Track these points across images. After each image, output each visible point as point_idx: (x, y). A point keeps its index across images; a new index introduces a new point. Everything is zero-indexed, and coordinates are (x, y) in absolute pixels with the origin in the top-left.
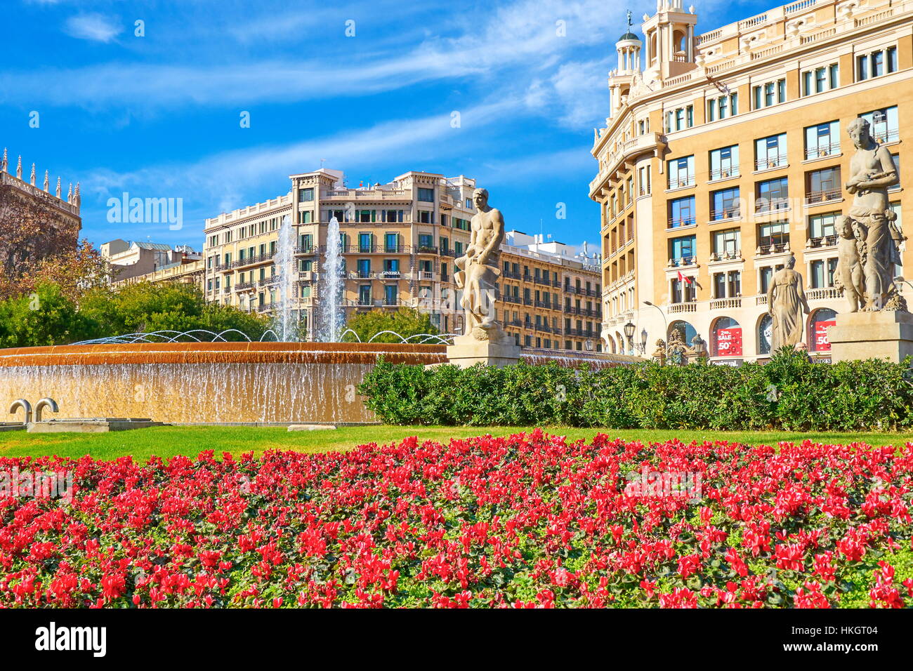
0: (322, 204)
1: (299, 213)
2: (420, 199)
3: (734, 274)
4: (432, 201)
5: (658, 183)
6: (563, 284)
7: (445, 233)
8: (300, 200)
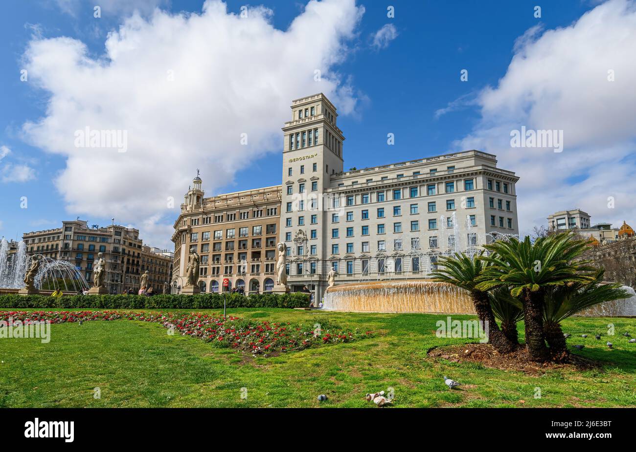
0: (75, 233)
1: (65, 235)
2: (115, 235)
3: (206, 269)
4: (120, 236)
5: (188, 240)
6: (170, 266)
7: (124, 247)
8: (66, 231)
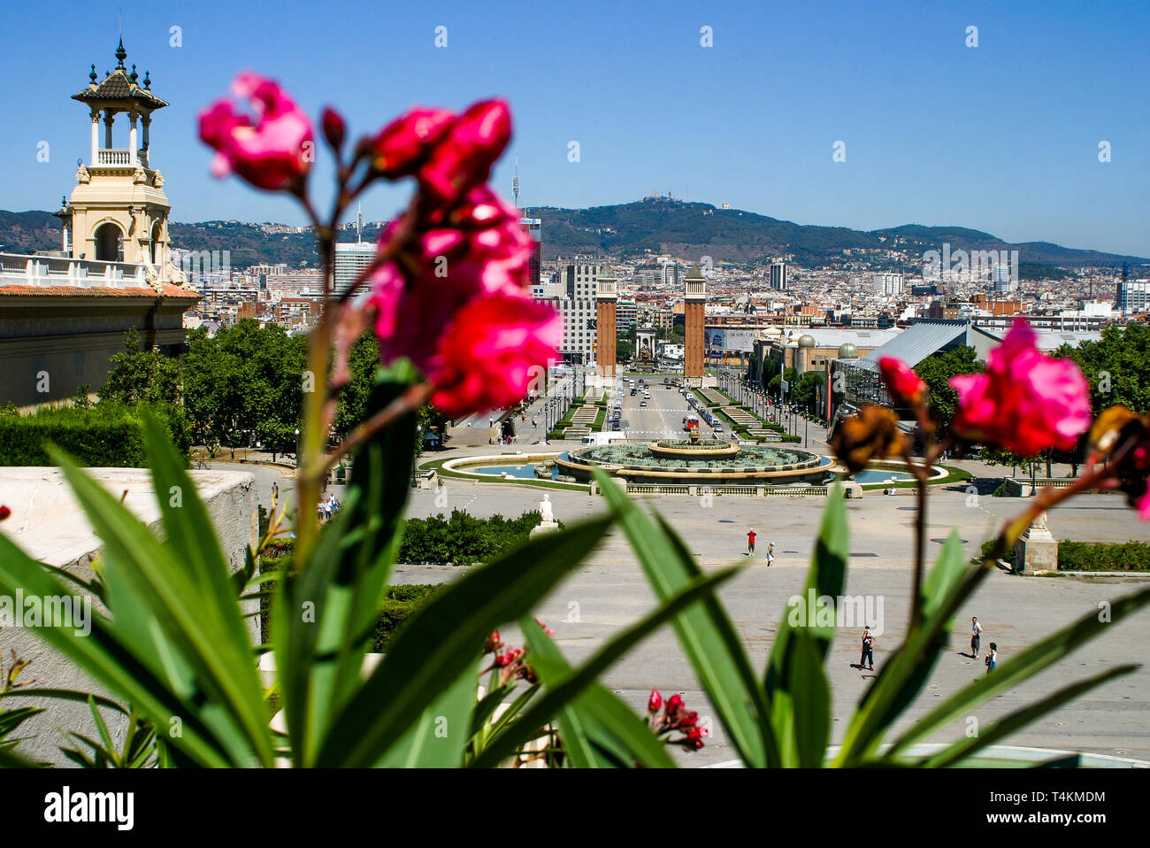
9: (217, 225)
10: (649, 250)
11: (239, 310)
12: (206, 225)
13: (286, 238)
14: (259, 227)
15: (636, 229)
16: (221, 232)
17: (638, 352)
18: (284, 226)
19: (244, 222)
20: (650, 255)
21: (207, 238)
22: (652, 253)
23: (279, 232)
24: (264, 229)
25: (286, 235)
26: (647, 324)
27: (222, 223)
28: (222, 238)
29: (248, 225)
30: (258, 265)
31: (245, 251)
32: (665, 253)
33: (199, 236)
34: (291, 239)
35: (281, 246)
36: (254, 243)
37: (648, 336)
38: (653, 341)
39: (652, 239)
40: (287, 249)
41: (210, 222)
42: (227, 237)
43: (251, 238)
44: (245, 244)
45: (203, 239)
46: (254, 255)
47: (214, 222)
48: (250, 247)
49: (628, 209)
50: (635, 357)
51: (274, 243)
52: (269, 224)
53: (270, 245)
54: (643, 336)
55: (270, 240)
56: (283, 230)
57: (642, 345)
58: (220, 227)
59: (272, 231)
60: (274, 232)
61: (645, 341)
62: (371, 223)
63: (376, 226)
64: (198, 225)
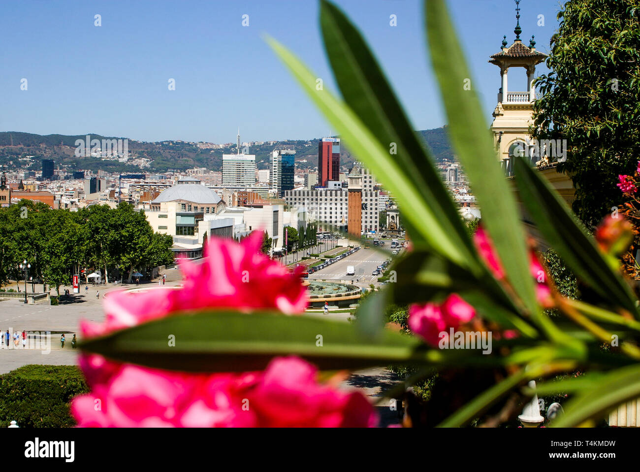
9: (169, 143)
10: (446, 160)
11: (141, 197)
12: (162, 143)
13: (213, 151)
14: (196, 145)
15: (438, 145)
16: (172, 148)
17: (388, 225)
18: (212, 144)
19: (186, 141)
20: (446, 163)
21: (162, 152)
22: (448, 161)
23: (208, 147)
24: (198, 146)
25: (212, 149)
26: (394, 206)
27: (172, 142)
28: (172, 151)
29: (189, 143)
30: (193, 169)
31: (186, 160)
32: (456, 162)
33: (157, 150)
34: (216, 152)
35: (208, 157)
36: (192, 155)
37: (394, 214)
38: (398, 217)
39: (448, 152)
40: (212, 158)
41: (165, 142)
42: (175, 151)
43: (191, 152)
44: (186, 156)
45: (159, 152)
46: (191, 162)
47: (167, 141)
48: (189, 157)
49: (433, 133)
50: (386, 228)
51: (204, 155)
52: (202, 143)
53: (201, 156)
54: (391, 214)
55: (201, 153)
56: (211, 147)
57: (391, 220)
58: (171, 144)
59: (204, 147)
60: (206, 148)
61: (393, 217)
62: (267, 142)
63: (270, 144)
64: (157, 143)
